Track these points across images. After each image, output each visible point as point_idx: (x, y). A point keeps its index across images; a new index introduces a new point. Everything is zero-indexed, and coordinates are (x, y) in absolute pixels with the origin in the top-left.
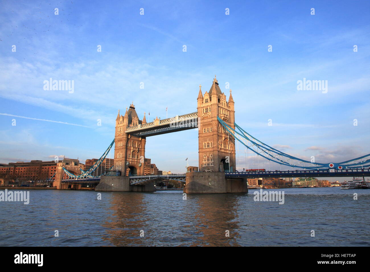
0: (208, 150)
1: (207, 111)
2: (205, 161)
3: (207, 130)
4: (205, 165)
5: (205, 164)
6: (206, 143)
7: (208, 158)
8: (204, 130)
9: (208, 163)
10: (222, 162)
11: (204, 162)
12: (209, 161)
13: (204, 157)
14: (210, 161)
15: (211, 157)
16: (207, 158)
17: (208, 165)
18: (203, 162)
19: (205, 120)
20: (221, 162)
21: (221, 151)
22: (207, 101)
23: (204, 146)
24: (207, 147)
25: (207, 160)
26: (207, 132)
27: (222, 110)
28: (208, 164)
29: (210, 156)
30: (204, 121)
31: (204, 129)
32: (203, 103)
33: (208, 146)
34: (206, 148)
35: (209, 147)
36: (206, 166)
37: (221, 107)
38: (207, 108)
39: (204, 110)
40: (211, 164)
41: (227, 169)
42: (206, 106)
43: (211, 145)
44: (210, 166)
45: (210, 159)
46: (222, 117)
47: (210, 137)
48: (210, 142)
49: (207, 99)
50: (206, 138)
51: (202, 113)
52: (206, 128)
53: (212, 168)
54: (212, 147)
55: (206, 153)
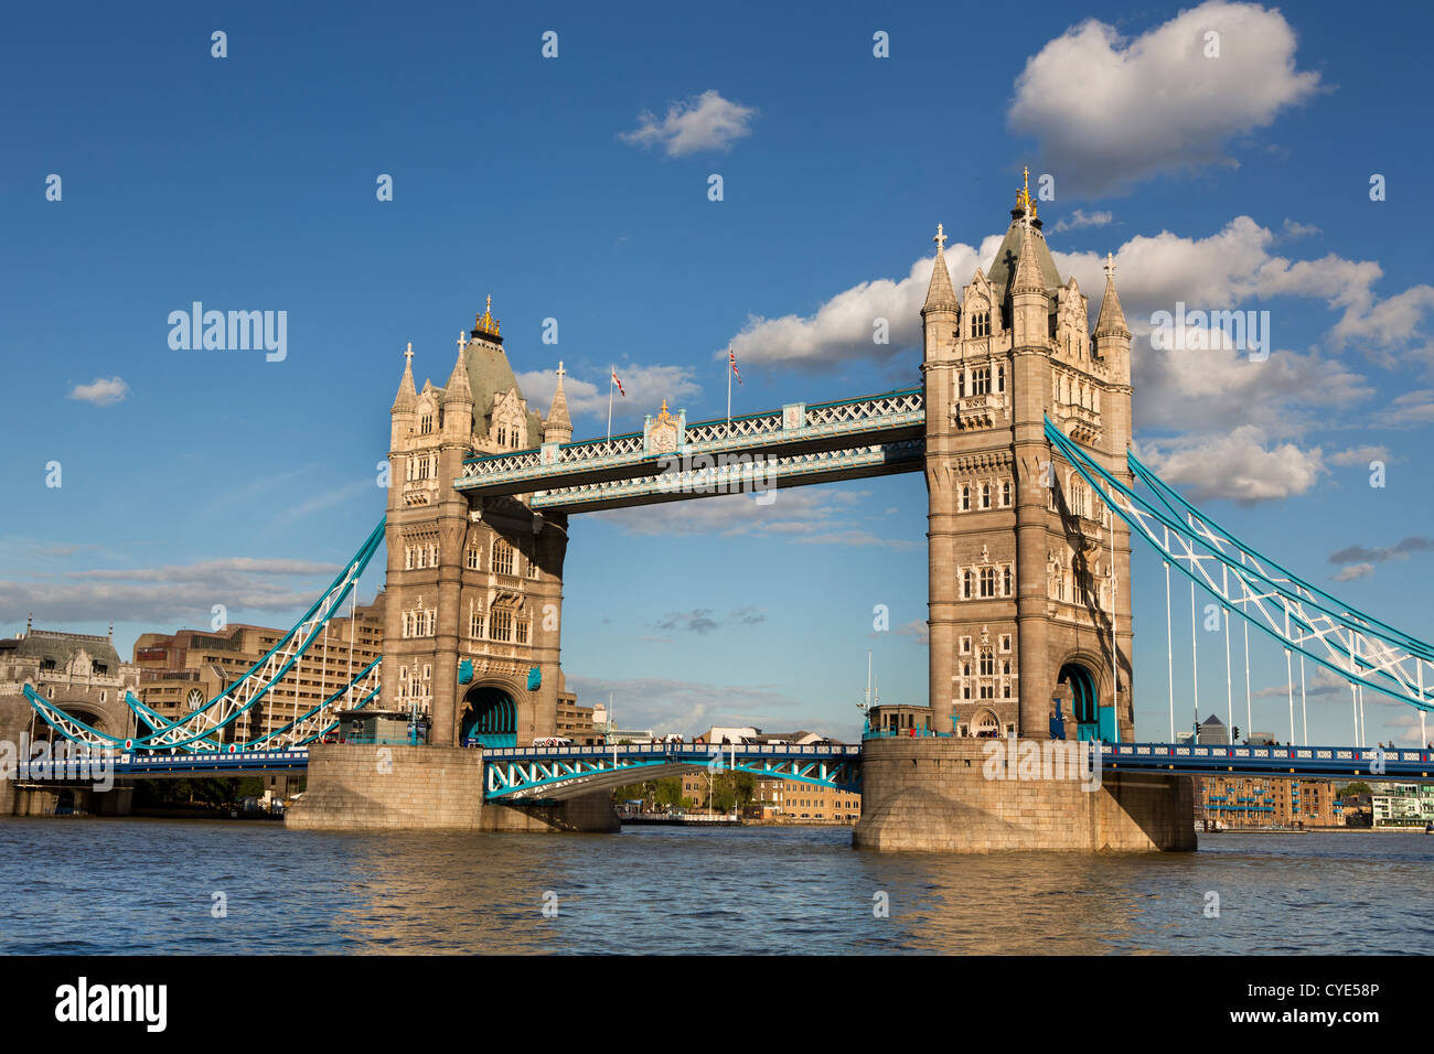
0: (985, 610)
1: (983, 388)
2: (967, 673)
3: (981, 493)
4: (967, 696)
5: (967, 690)
6: (976, 570)
7: (983, 656)
8: (961, 496)
9: (987, 685)
10: (1068, 680)
11: (961, 678)
12: (995, 677)
13: (962, 651)
14: (997, 672)
15: (1002, 650)
16: (978, 655)
17: (983, 696)
18: (955, 678)
19: (968, 438)
20: (1061, 680)
21: (1058, 617)
22: (982, 329)
23: (962, 589)
24: (978, 596)
25: (979, 669)
26: (981, 507)
27: (1064, 378)
28: (983, 689)
29: (998, 645)
30: (963, 443)
31: (960, 489)
32: (957, 334)
33: (988, 587)
34: (975, 601)
35: (991, 594)
36: (971, 701)
37: (1064, 366)
38: (984, 371)
39: (962, 378)
40: (1002, 693)
41: (1085, 719)
42: (975, 357)
43: (1007, 582)
44: (996, 701)
45: (997, 663)
46: (1067, 420)
47: (996, 538)
48: (1000, 568)
49: (981, 317)
50: (973, 539)
51: (951, 395)
52: (974, 484)
53: (1008, 714)
54: (1011, 592)
55: (974, 626)
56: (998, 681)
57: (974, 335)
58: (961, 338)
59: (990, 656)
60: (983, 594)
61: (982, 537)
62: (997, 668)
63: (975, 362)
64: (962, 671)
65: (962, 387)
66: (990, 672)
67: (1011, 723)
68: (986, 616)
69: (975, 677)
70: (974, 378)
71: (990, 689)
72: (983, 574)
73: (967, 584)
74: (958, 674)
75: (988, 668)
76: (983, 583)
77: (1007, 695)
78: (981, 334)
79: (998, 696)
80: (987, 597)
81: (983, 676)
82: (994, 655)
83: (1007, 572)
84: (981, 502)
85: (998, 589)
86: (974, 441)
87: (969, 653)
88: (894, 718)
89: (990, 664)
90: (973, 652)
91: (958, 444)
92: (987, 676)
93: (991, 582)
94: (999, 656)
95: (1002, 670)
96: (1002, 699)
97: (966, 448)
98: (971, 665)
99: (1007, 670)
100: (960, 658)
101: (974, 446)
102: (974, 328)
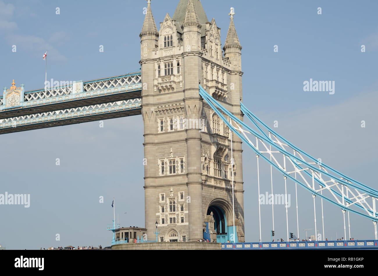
0: (171, 180)
1: (169, 72)
2: (163, 211)
3: (169, 123)
4: (163, 223)
5: (163, 220)
6: (166, 160)
7: (171, 203)
8: (159, 125)
9: (173, 217)
10: (212, 213)
11: (160, 214)
12: (176, 212)
13: (161, 201)
14: (178, 211)
15: (180, 200)
16: (168, 202)
17: (171, 222)
18: (157, 214)
19: (162, 96)
20: (209, 213)
21: (208, 183)
22: (169, 43)
23: (161, 170)
24: (168, 173)
25: (169, 209)
26: (169, 130)
27: (209, 67)
28: (171, 219)
29: (178, 197)
30: (160, 99)
31: (159, 121)
32: (157, 46)
33: (173, 169)
34: (167, 176)
35: (174, 172)
36: (165, 225)
37: (209, 61)
38: (170, 63)
39: (159, 67)
40: (180, 221)
41: (221, 232)
42: (166, 57)
43: (182, 166)
44: (178, 224)
45: (177, 206)
46: (210, 88)
47: (177, 145)
48: (178, 159)
49: (168, 37)
50: (166, 146)
51: (155, 75)
52: (166, 118)
53: (183, 230)
54: (184, 171)
55: (166, 189)
56: (178, 215)
57: (165, 46)
58: (159, 48)
59: (174, 203)
60: (171, 173)
61: (170, 145)
62: (178, 208)
63: (166, 59)
64: (161, 210)
65: (159, 72)
66: (174, 210)
67: (184, 235)
68: (172, 183)
69: (167, 213)
70: (166, 67)
71: (174, 218)
72: (170, 162)
73: (163, 168)
74: (159, 212)
75: (173, 208)
76: (171, 167)
77: (182, 221)
78: (168, 46)
79: (178, 222)
80: (173, 174)
81: (171, 213)
82: (176, 202)
83: (182, 162)
84: (169, 128)
85: (178, 170)
86: (165, 98)
87: (164, 201)
88: (127, 234)
89: (174, 206)
90: (166, 201)
91: (158, 99)
92: (173, 212)
93: (174, 166)
94: (178, 202)
95: (180, 209)
96: (180, 224)
97: (161, 101)
98: (165, 208)
99: (182, 209)
100: (160, 204)
101: (165, 101)
102: (165, 43)
